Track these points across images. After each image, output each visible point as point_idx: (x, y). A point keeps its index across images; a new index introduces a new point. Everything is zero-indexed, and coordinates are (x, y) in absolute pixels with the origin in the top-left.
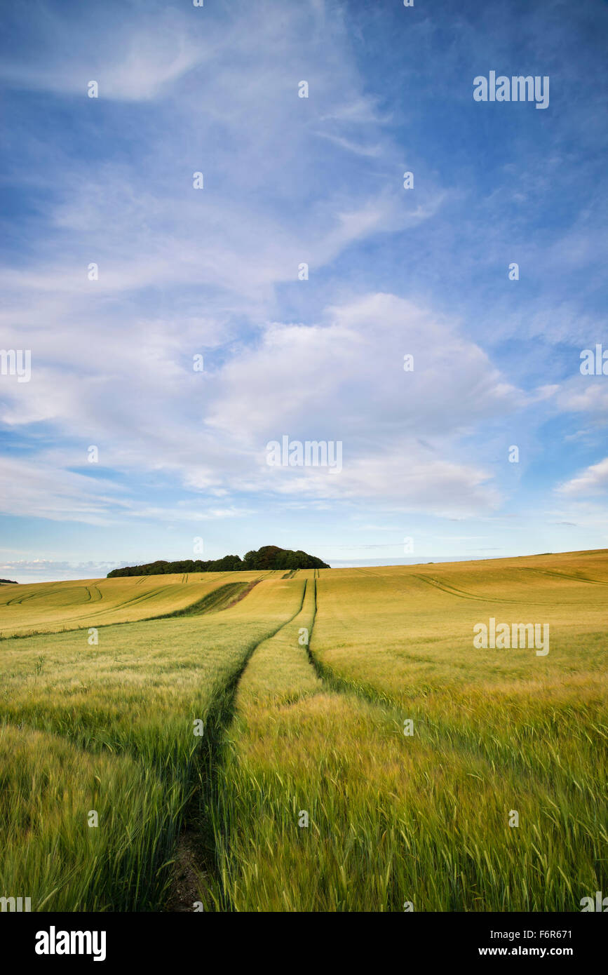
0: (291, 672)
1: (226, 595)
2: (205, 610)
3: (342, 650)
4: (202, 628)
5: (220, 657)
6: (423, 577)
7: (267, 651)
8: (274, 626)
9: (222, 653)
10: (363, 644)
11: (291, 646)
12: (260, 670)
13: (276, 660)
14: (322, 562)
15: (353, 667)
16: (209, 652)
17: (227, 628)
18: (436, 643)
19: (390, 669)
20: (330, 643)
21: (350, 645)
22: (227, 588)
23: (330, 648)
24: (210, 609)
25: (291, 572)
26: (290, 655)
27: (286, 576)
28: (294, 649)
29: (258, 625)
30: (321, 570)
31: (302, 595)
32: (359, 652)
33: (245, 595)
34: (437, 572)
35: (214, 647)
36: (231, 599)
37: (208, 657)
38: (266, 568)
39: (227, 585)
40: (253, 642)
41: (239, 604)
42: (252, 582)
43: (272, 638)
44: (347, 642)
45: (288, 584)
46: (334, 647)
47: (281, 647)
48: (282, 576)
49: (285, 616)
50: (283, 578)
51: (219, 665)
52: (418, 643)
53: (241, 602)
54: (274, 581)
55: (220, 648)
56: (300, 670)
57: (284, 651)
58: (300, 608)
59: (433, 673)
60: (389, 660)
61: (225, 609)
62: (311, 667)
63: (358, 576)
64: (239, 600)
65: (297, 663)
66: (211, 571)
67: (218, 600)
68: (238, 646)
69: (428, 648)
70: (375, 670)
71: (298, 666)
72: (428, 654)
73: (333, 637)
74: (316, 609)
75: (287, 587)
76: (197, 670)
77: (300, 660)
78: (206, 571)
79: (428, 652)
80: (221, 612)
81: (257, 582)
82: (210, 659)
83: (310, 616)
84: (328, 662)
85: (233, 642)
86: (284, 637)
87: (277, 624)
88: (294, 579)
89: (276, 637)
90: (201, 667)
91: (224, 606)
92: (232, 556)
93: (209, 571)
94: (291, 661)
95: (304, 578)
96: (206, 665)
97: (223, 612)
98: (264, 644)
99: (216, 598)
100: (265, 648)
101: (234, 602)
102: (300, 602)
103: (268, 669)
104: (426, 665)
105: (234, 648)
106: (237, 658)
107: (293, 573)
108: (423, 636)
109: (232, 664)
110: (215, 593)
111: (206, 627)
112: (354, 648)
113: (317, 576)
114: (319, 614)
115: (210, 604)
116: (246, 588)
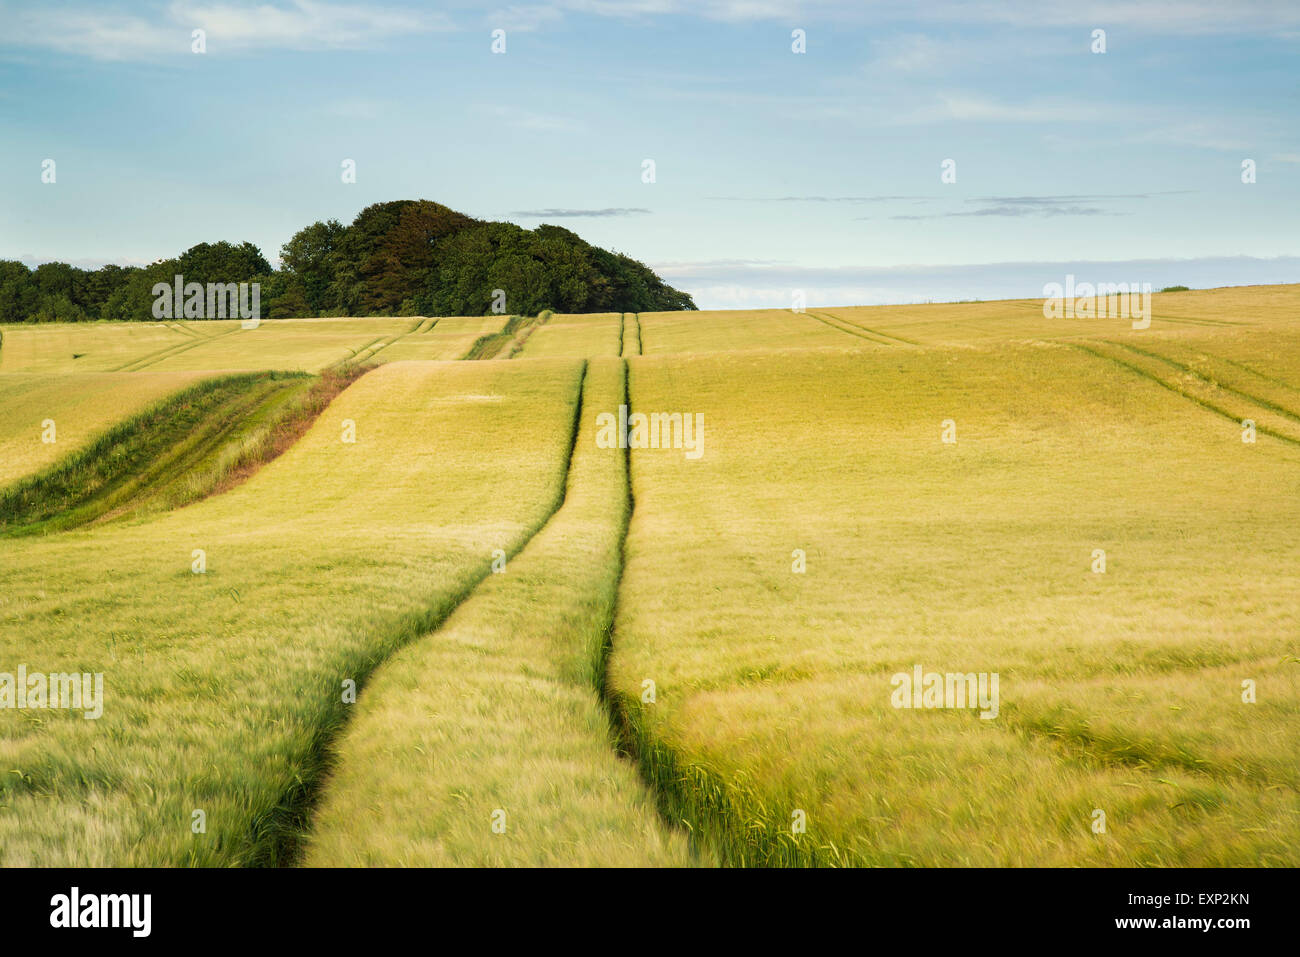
0: (545, 799)
1: (200, 431)
2: (99, 504)
3: (763, 697)
4: (94, 593)
5: (198, 731)
6: (1135, 359)
7: (418, 699)
8: (440, 581)
9: (206, 709)
10: (860, 667)
11: (526, 671)
12: (397, 793)
13: (464, 740)
14: (654, 283)
15: (823, 776)
16: (145, 707)
17: (220, 592)
18: (1208, 673)
19: (1002, 795)
20: (700, 663)
21: (800, 674)
22: (205, 401)
23: (709, 686)
24: (125, 500)
25: (510, 329)
26: (524, 716)
27: (482, 348)
28: (542, 687)
29: (368, 577)
30: (652, 320)
31: (564, 436)
32: (846, 708)
33: (298, 434)
34: (1210, 334)
35: (167, 685)
36: (230, 452)
37: (144, 733)
38: (394, 308)
39: (208, 387)
40: (348, 654)
41: (266, 476)
42: (326, 374)
43: (437, 638)
44: (787, 660)
45: (496, 384)
46: (724, 679)
47: (484, 678)
48: (467, 343)
49: (491, 535)
50: (473, 354)
51: (200, 771)
52: (1119, 669)
53: (277, 463)
54: (432, 366)
55: (199, 687)
56: (584, 786)
57: (496, 696)
58: (552, 493)
59: (1211, 824)
60: (992, 751)
61: (200, 497)
62: (624, 774)
63: (826, 349)
64: (270, 455)
65: (560, 755)
66: (122, 316)
67: (164, 459)
68: (281, 676)
69: (1172, 697)
70: (931, 793)
71: (572, 769)
72: (1182, 728)
73: (716, 633)
74: (631, 502)
75: (496, 398)
76: (95, 798)
77: (577, 740)
78: (94, 315)
79: (1178, 716)
80: (179, 514)
81: (349, 375)
82: (154, 743)
83: (604, 531)
84: (704, 750)
85: (252, 658)
86: (489, 631)
87: (455, 570)
88: (521, 360)
89: (459, 631)
90: (109, 782)
91: (195, 484)
92: (223, 246)
93: (111, 317)
94: (536, 744)
95: (573, 357)
96: (137, 772)
97: (195, 511)
98: (401, 666)
99: (156, 449)
100: (412, 685)
101: (243, 466)
102: (557, 464)
103: (437, 784)
104: (1176, 783)
105: (260, 685)
106: (280, 736)
107: (522, 332)
108: (1137, 637)
109: (258, 763)
110: (148, 422)
111: (114, 587)
112: (821, 689)
113: (631, 347)
114: (646, 524)
115: (124, 475)
116: (299, 399)
